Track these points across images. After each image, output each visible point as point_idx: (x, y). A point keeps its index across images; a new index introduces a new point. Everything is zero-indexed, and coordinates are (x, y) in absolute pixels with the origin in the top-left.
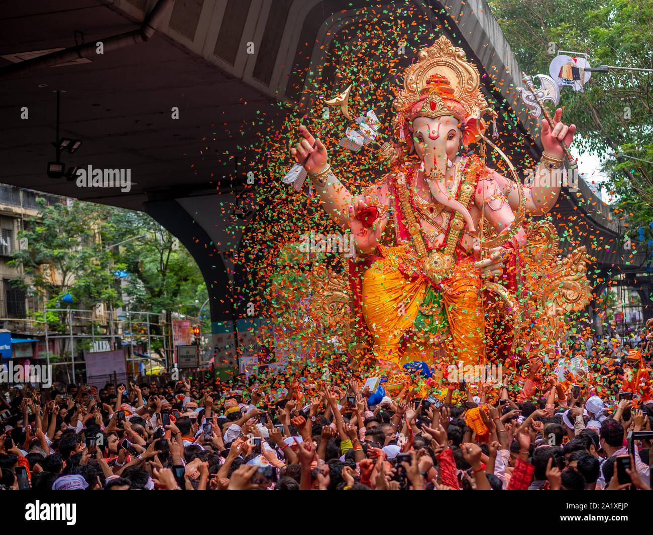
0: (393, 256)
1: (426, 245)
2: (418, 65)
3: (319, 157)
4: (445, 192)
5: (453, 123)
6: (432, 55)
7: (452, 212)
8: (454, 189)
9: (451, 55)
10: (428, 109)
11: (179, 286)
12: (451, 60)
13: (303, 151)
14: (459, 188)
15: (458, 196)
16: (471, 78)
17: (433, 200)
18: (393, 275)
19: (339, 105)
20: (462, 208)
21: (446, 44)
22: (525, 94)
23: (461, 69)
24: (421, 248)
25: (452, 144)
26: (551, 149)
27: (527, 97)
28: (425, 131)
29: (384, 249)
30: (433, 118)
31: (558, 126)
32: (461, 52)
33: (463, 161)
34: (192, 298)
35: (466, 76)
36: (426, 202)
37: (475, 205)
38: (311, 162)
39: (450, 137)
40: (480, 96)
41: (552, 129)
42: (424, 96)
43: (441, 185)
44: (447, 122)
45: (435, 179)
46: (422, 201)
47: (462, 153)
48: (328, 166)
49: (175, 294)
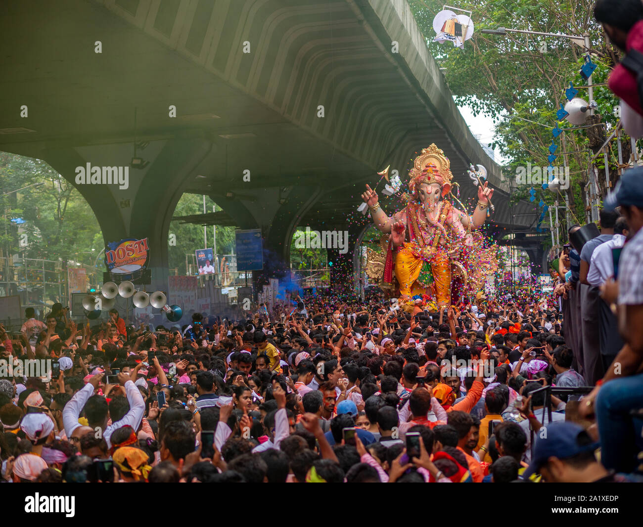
0: (409, 247)
1: (424, 242)
2: (421, 157)
3: (374, 199)
4: (434, 217)
5: (437, 186)
6: (427, 152)
7: (436, 227)
8: (437, 217)
9: (437, 153)
10: (427, 180)
11: (75, 234)
12: (437, 155)
13: (367, 196)
14: (440, 216)
15: (439, 221)
16: (446, 164)
17: (427, 221)
18: (410, 256)
19: (384, 174)
20: (441, 225)
21: (434, 147)
22: (471, 174)
23: (441, 160)
24: (421, 243)
25: (437, 196)
26: (483, 200)
27: (472, 176)
28: (425, 190)
29: (406, 244)
30: (429, 184)
31: (486, 189)
32: (442, 152)
33: (441, 203)
34: (88, 246)
35: (443, 163)
36: (424, 222)
37: (447, 225)
38: (370, 201)
39: (436, 193)
40: (450, 173)
41: (483, 190)
42: (425, 173)
43: (432, 214)
44: (435, 186)
45: (429, 212)
46: (423, 222)
47: (441, 199)
48: (378, 203)
49: (72, 242)
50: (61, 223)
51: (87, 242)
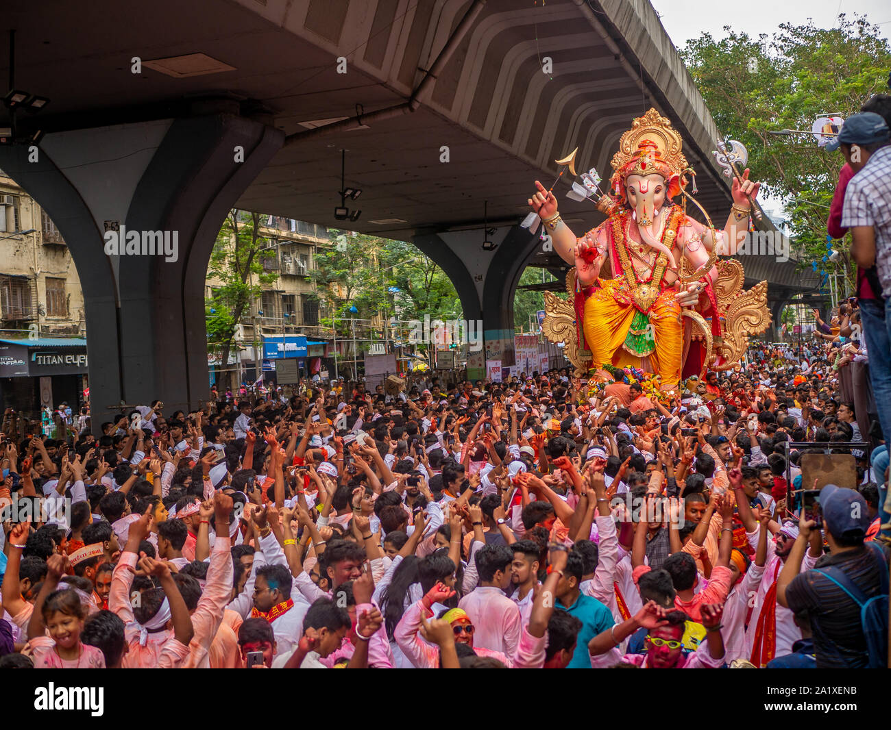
0: (609, 287)
1: (637, 278)
2: (632, 132)
3: (550, 206)
4: (653, 236)
5: (659, 180)
6: (643, 124)
7: (658, 252)
8: (660, 234)
9: (659, 124)
10: (640, 169)
11: (440, 300)
12: (659, 128)
13: (537, 201)
14: (664, 233)
15: (662, 240)
16: (675, 143)
17: (643, 242)
18: (609, 303)
19: (567, 165)
20: (666, 249)
21: (655, 115)
22: (719, 156)
23: (667, 135)
24: (632, 281)
25: (660, 196)
26: (740, 202)
27: (721, 159)
28: (636, 186)
29: (602, 281)
30: (643, 176)
31: (746, 182)
32: (668, 122)
33: (667, 211)
34: (450, 309)
35: (671, 141)
36: (637, 244)
37: (675, 246)
38: (544, 211)
39: (657, 192)
40: (683, 158)
41: (741, 185)
42: (636, 158)
43: (649, 229)
44: (654, 180)
45: (645, 226)
46: (634, 243)
47: (666, 203)
48: (558, 213)
49: (437, 306)
50: (428, 291)
51: (450, 305)
